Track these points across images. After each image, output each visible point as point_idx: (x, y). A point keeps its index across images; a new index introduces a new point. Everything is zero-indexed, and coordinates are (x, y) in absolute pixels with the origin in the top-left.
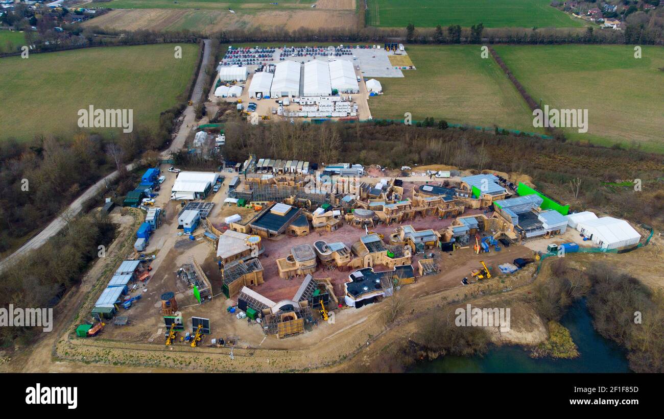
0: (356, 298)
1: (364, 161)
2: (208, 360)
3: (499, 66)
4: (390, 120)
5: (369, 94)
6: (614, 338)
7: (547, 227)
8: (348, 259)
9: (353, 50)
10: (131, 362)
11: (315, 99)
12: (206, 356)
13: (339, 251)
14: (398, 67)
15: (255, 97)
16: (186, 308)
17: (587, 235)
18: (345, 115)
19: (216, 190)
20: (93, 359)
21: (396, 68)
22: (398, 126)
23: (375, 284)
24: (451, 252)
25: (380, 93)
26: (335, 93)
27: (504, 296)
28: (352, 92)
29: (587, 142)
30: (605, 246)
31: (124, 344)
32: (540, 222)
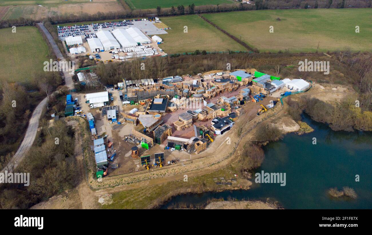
0: (221, 130)
1: (179, 74)
2: (173, 170)
3: (210, 24)
4: (178, 54)
5: (157, 43)
6: (321, 122)
7: (277, 87)
8: (206, 116)
9: (132, 22)
10: (135, 181)
11: (131, 49)
12: (171, 169)
13: (200, 113)
14: (162, 29)
15: (95, 51)
16: (142, 153)
17: (291, 87)
18: (152, 54)
19: (113, 100)
20: (115, 185)
21: (161, 29)
22: (183, 56)
23: (224, 123)
24: (244, 105)
25: (162, 42)
26: (139, 44)
27: (276, 116)
28: (147, 43)
29: (268, 52)
30: (299, 90)
31: (127, 175)
32: (273, 85)
